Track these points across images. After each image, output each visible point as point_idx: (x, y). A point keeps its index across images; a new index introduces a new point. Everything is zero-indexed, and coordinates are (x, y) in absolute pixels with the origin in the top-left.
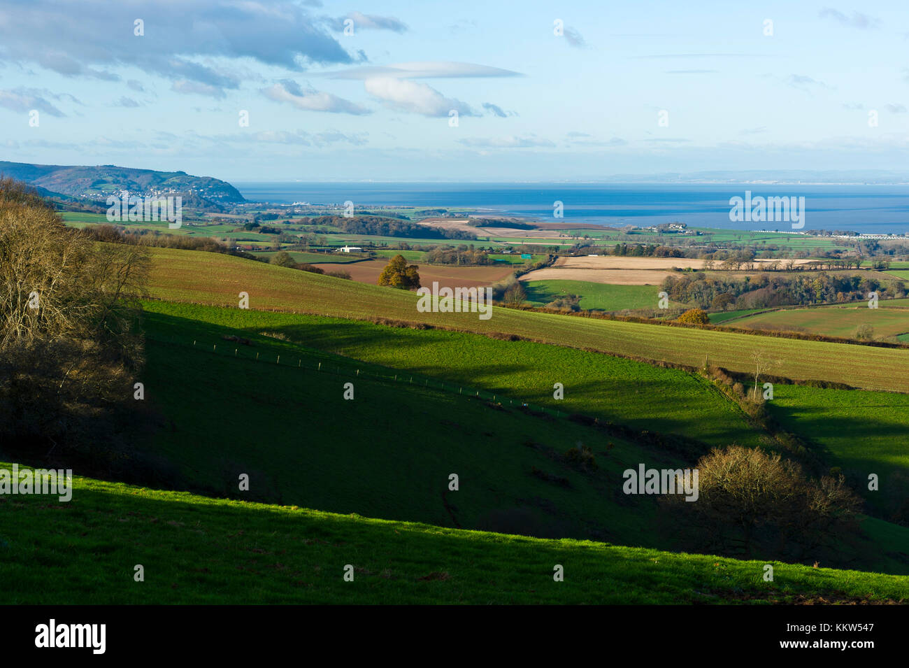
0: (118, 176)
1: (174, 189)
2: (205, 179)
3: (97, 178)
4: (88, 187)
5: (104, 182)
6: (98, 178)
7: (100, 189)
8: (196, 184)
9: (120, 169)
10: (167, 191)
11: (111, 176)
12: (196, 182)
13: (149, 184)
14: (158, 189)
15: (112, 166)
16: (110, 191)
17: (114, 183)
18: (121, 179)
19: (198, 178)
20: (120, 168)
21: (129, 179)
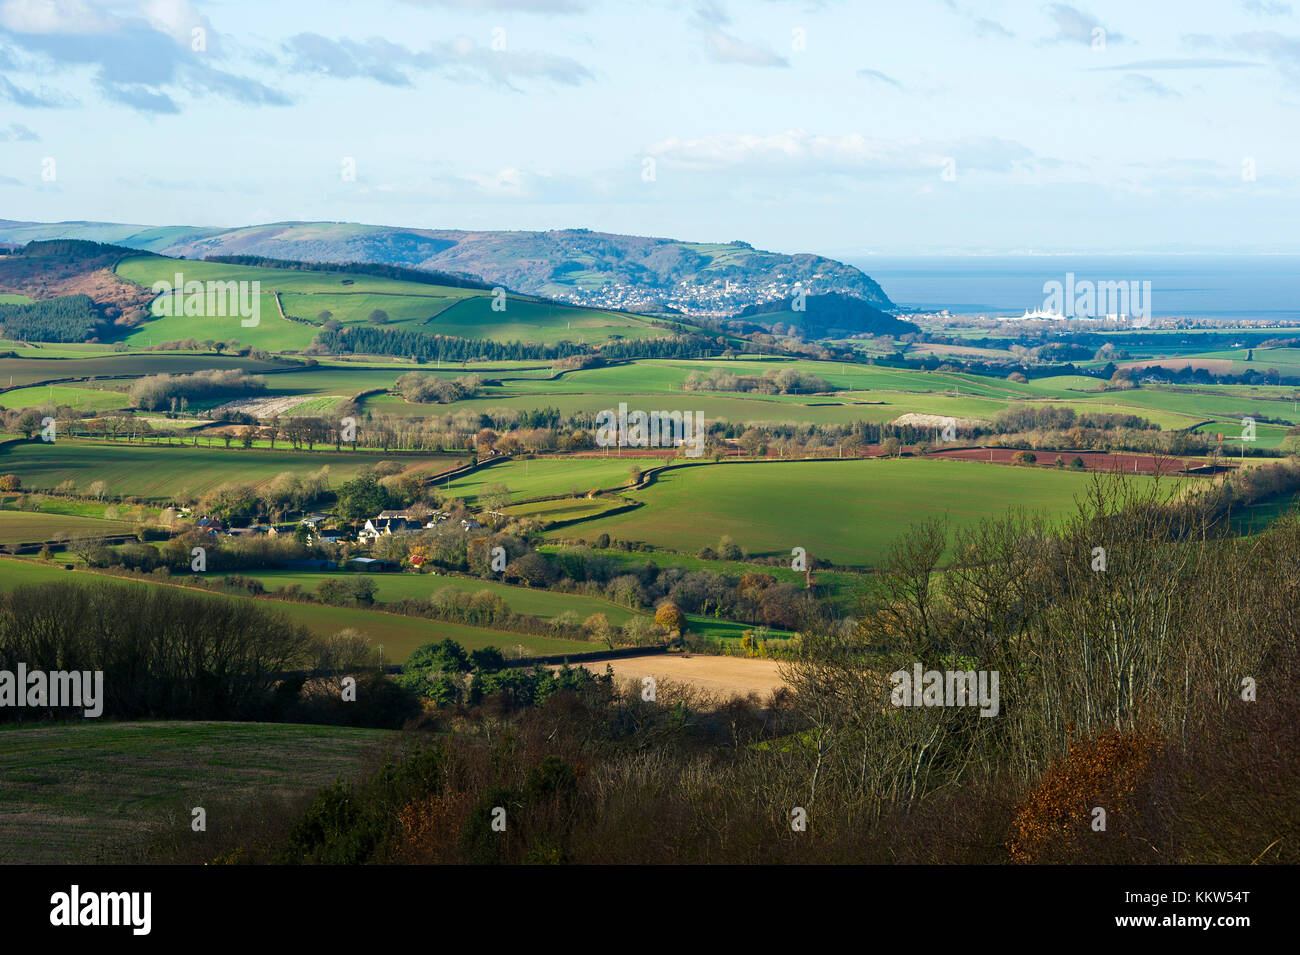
0: (603, 253)
1: (734, 281)
2: (803, 258)
3: (560, 258)
4: (545, 279)
5: (579, 267)
6: (564, 260)
7: (571, 282)
8: (784, 271)
9: (604, 238)
10: (719, 287)
11: (587, 252)
12: (784, 266)
13: (676, 270)
14: (699, 282)
15: (585, 231)
16: (595, 288)
17: (600, 269)
18: (613, 260)
19: (787, 259)
20: (601, 234)
21: (628, 259)
